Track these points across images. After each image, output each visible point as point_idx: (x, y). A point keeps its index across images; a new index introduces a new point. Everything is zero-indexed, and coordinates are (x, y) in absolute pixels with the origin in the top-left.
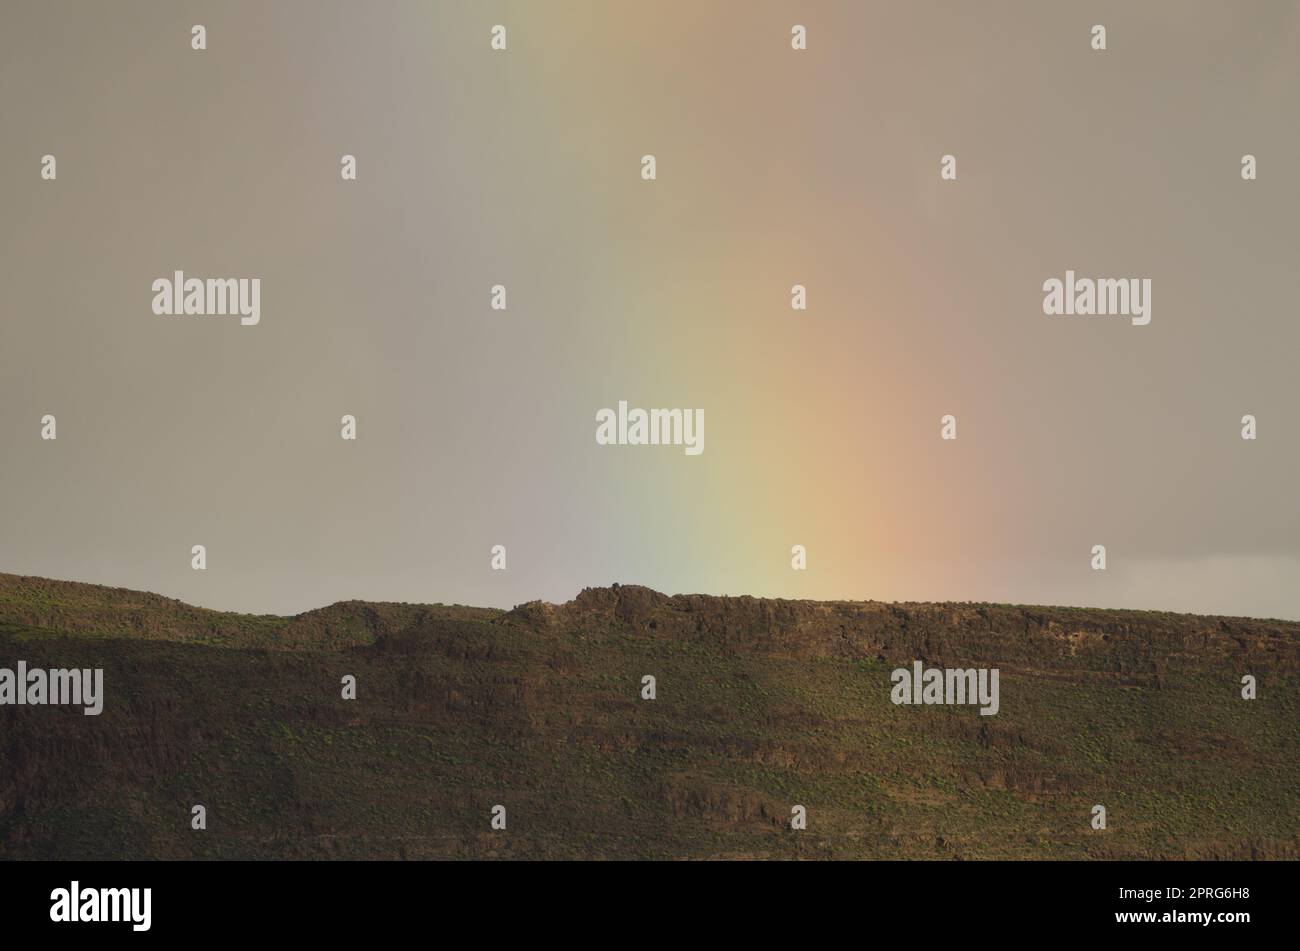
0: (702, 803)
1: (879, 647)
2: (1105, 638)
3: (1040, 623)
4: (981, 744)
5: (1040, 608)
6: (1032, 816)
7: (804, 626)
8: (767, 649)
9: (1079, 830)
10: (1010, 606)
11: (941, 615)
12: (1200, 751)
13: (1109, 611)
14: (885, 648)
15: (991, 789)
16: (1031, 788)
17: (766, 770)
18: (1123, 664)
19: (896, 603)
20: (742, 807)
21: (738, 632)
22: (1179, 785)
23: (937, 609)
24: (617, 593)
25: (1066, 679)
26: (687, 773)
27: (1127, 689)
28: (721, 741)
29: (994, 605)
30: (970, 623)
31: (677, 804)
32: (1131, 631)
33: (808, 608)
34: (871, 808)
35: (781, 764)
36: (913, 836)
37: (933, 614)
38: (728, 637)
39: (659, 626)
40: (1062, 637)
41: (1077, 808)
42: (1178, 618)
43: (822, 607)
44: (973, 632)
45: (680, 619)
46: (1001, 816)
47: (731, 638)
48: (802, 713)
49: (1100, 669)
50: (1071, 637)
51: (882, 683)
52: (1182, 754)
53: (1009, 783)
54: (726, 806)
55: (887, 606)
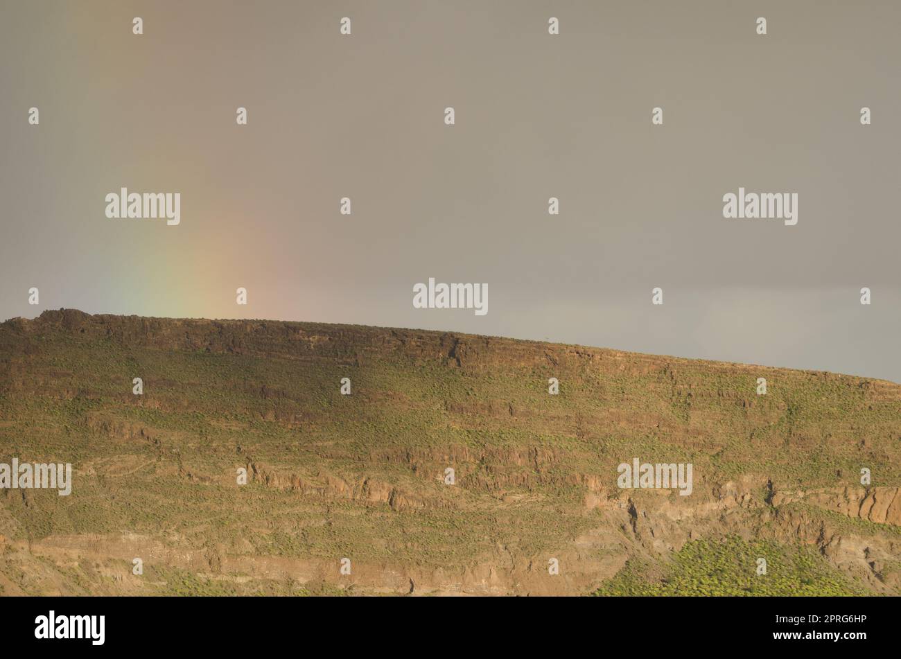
0: (109, 428)
1: (207, 343)
2: (330, 339)
3: (295, 332)
4: (262, 396)
5: (294, 323)
6: (289, 435)
7: (166, 332)
8: (145, 345)
9: (315, 443)
10: (278, 321)
11: (241, 326)
12: (380, 400)
13: (332, 324)
14: (210, 344)
15: (267, 421)
16: (288, 420)
17: (145, 410)
18: (339, 353)
19: (216, 319)
20: (131, 430)
21: (129, 335)
22: (369, 419)
23: (238, 323)
24: (63, 314)
25: (308, 361)
26: (101, 412)
27: (341, 366)
28: (120, 394)
29: (270, 321)
30: (256, 331)
31: (95, 429)
32: (344, 336)
33: (168, 322)
34: (201, 431)
35: (152, 407)
36: (224, 446)
37: (237, 326)
38: (124, 338)
39: (86, 331)
40: (306, 339)
41: (314, 431)
42: (370, 329)
43: (176, 322)
44: (258, 336)
45: (97, 328)
46: (272, 435)
47: (126, 338)
48: (164, 379)
49: (327, 356)
50: (311, 339)
51: (208, 363)
52: (370, 402)
53: (276, 417)
54: (122, 430)
55: (211, 321)
